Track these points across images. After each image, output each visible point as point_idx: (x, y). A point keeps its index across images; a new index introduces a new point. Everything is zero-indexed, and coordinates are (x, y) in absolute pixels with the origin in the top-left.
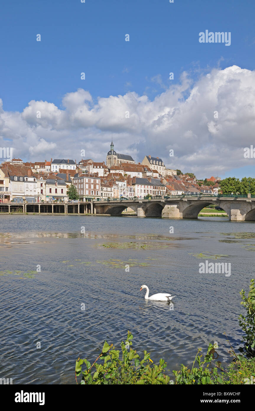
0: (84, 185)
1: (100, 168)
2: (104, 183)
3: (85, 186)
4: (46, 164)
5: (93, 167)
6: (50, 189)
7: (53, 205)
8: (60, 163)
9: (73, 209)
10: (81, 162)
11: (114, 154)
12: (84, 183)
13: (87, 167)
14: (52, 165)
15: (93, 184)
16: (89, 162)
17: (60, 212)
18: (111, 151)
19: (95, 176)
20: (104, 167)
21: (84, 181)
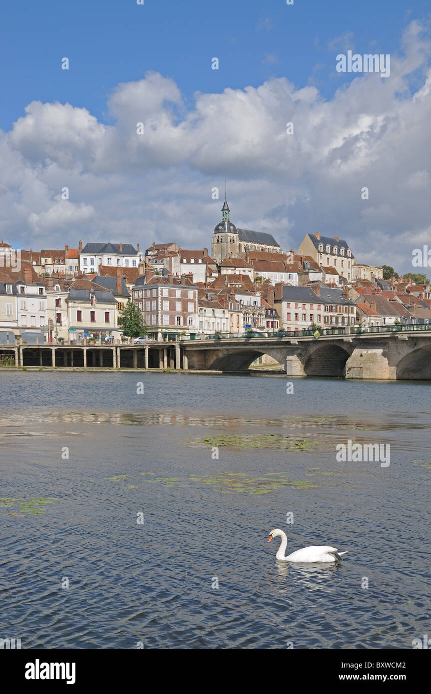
0: (160, 304)
1: (196, 262)
2: (207, 297)
3: (162, 305)
4: (67, 254)
5: (179, 261)
6: (79, 313)
7: (85, 349)
8: (99, 252)
9: (132, 357)
10: (151, 249)
11: (229, 231)
12: (160, 298)
13: (165, 262)
14: (82, 257)
15: (179, 300)
16: (170, 249)
17: (101, 364)
18: (222, 224)
19: (184, 282)
20: (207, 261)
21: (160, 293)
